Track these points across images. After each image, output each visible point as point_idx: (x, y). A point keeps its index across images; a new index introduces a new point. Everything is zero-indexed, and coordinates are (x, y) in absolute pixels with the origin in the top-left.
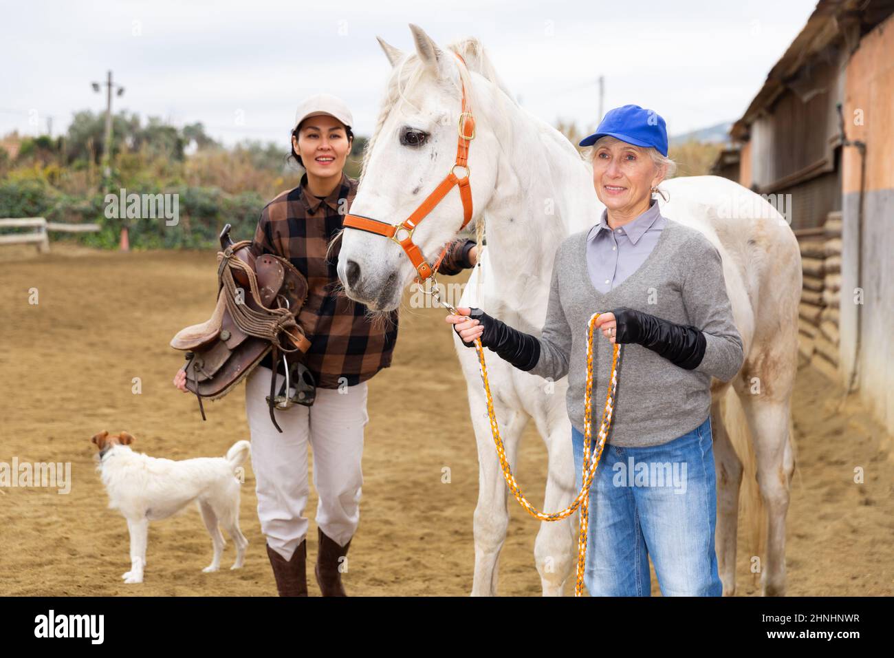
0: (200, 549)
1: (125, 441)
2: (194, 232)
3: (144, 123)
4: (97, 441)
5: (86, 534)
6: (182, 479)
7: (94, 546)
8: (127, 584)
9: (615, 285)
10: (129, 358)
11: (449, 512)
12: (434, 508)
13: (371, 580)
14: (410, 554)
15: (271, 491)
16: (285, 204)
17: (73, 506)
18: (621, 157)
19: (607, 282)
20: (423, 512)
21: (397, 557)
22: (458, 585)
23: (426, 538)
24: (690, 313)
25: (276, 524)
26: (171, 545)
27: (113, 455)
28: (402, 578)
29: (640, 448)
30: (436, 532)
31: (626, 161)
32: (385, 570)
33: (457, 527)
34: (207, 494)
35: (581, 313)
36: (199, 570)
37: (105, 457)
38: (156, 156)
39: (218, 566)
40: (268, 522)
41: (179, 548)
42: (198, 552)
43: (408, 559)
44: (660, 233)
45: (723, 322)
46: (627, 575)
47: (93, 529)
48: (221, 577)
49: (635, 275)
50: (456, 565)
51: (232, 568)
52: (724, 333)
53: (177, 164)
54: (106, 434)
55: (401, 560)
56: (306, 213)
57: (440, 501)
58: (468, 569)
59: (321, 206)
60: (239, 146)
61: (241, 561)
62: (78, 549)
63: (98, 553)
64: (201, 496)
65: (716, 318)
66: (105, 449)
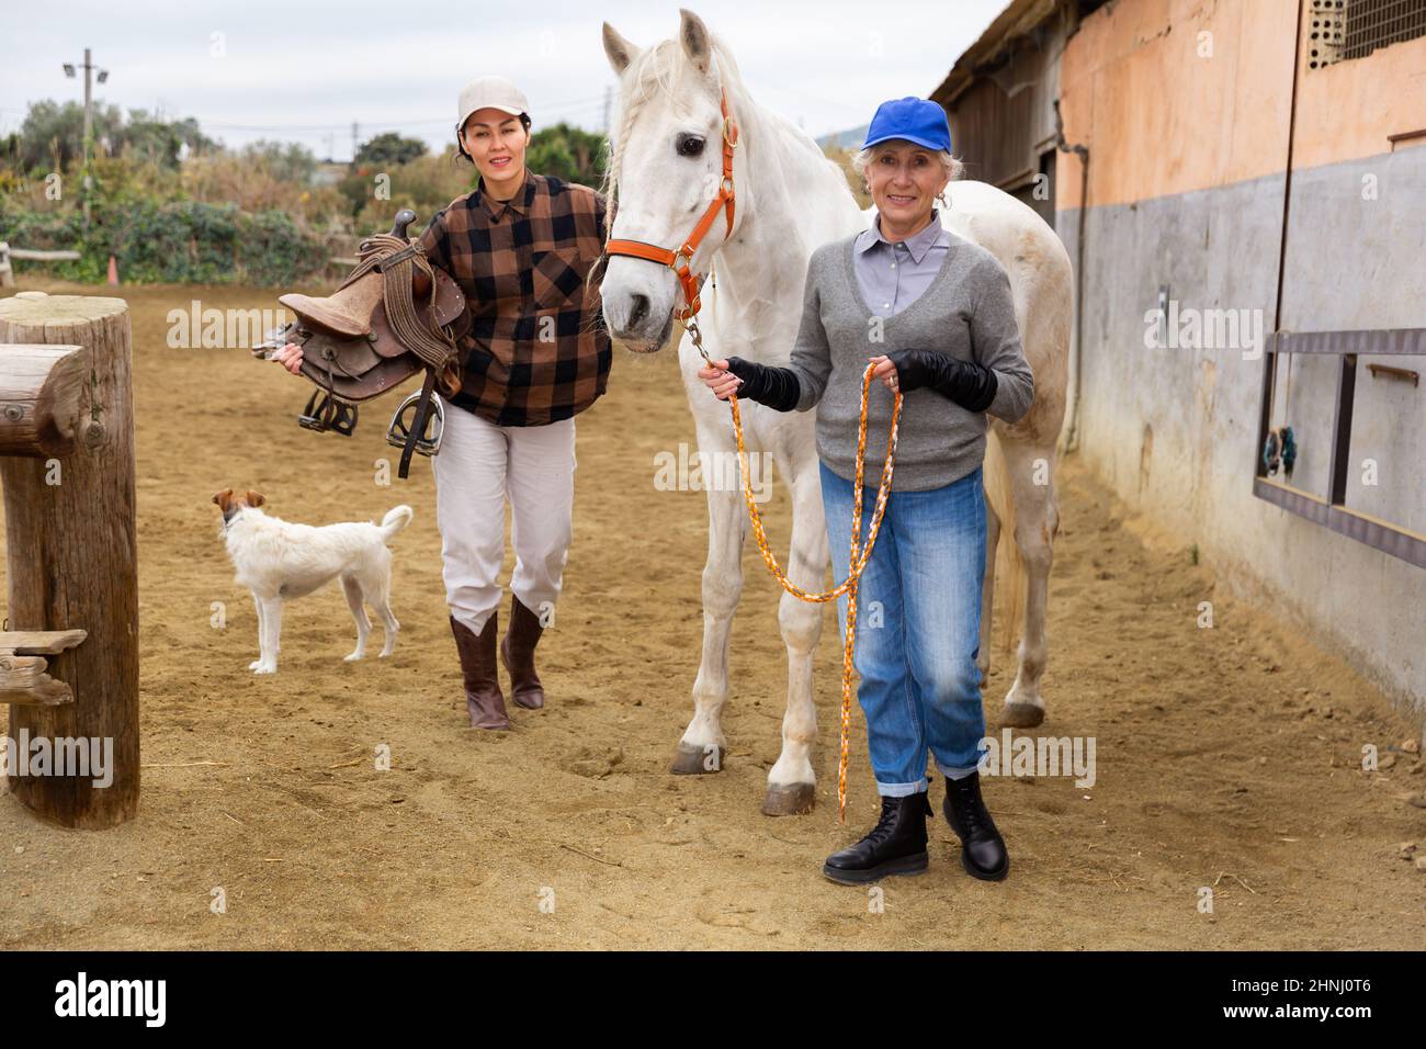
0: (326, 637)
1: (256, 502)
2: (204, 261)
3: (125, 119)
4: (220, 501)
5: (184, 622)
6: (326, 548)
7: (198, 634)
8: (259, 675)
9: (898, 311)
10: (158, 418)
11: (614, 593)
12: (595, 589)
13: (548, 667)
14: (586, 639)
15: (460, 554)
16: (464, 212)
17: (155, 590)
18: (909, 162)
19: (887, 306)
20: (583, 593)
21: (571, 642)
22: (653, 670)
23: (593, 622)
24: (977, 346)
25: (466, 592)
26: (291, 633)
27: (242, 519)
28: (584, 663)
29: (910, 493)
30: (605, 616)
31: (915, 166)
32: (564, 656)
33: (627, 609)
34: (353, 566)
35: (853, 339)
36: (342, 659)
37: (231, 522)
38: (143, 162)
39: (363, 654)
40: (456, 590)
41: (300, 636)
42: (324, 640)
43: (585, 644)
44: (945, 251)
45: (1015, 357)
46: (893, 634)
47: (191, 616)
48: (370, 665)
49: (921, 301)
50: (644, 649)
51: (381, 655)
52: (1016, 369)
53: (171, 172)
54: (231, 493)
55: (576, 645)
56: (489, 222)
57: (600, 581)
58: (658, 654)
59: (505, 211)
60: (250, 149)
61: (391, 648)
62: (179, 639)
63: (205, 644)
64: (347, 569)
65: (1007, 353)
66: (230, 512)
